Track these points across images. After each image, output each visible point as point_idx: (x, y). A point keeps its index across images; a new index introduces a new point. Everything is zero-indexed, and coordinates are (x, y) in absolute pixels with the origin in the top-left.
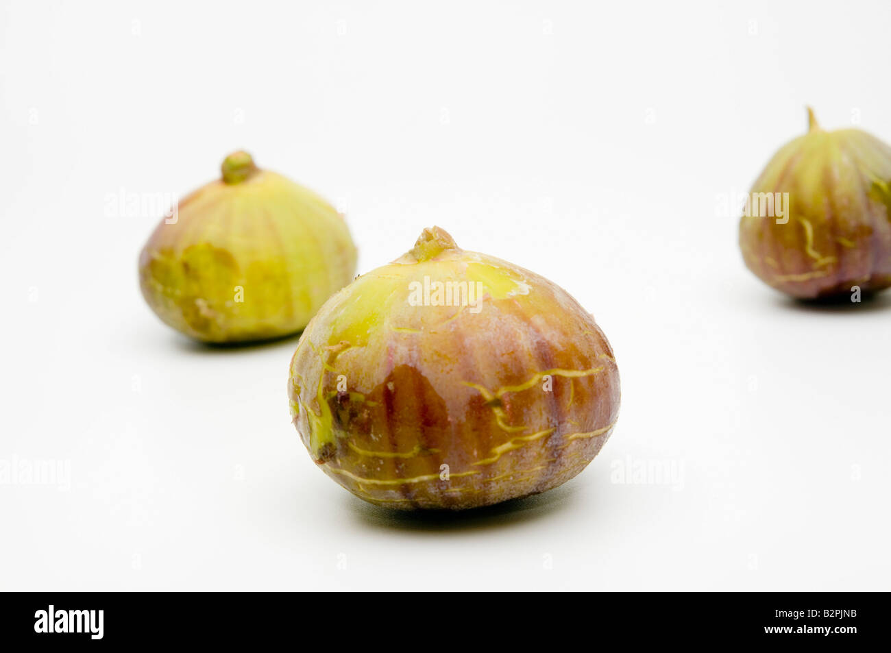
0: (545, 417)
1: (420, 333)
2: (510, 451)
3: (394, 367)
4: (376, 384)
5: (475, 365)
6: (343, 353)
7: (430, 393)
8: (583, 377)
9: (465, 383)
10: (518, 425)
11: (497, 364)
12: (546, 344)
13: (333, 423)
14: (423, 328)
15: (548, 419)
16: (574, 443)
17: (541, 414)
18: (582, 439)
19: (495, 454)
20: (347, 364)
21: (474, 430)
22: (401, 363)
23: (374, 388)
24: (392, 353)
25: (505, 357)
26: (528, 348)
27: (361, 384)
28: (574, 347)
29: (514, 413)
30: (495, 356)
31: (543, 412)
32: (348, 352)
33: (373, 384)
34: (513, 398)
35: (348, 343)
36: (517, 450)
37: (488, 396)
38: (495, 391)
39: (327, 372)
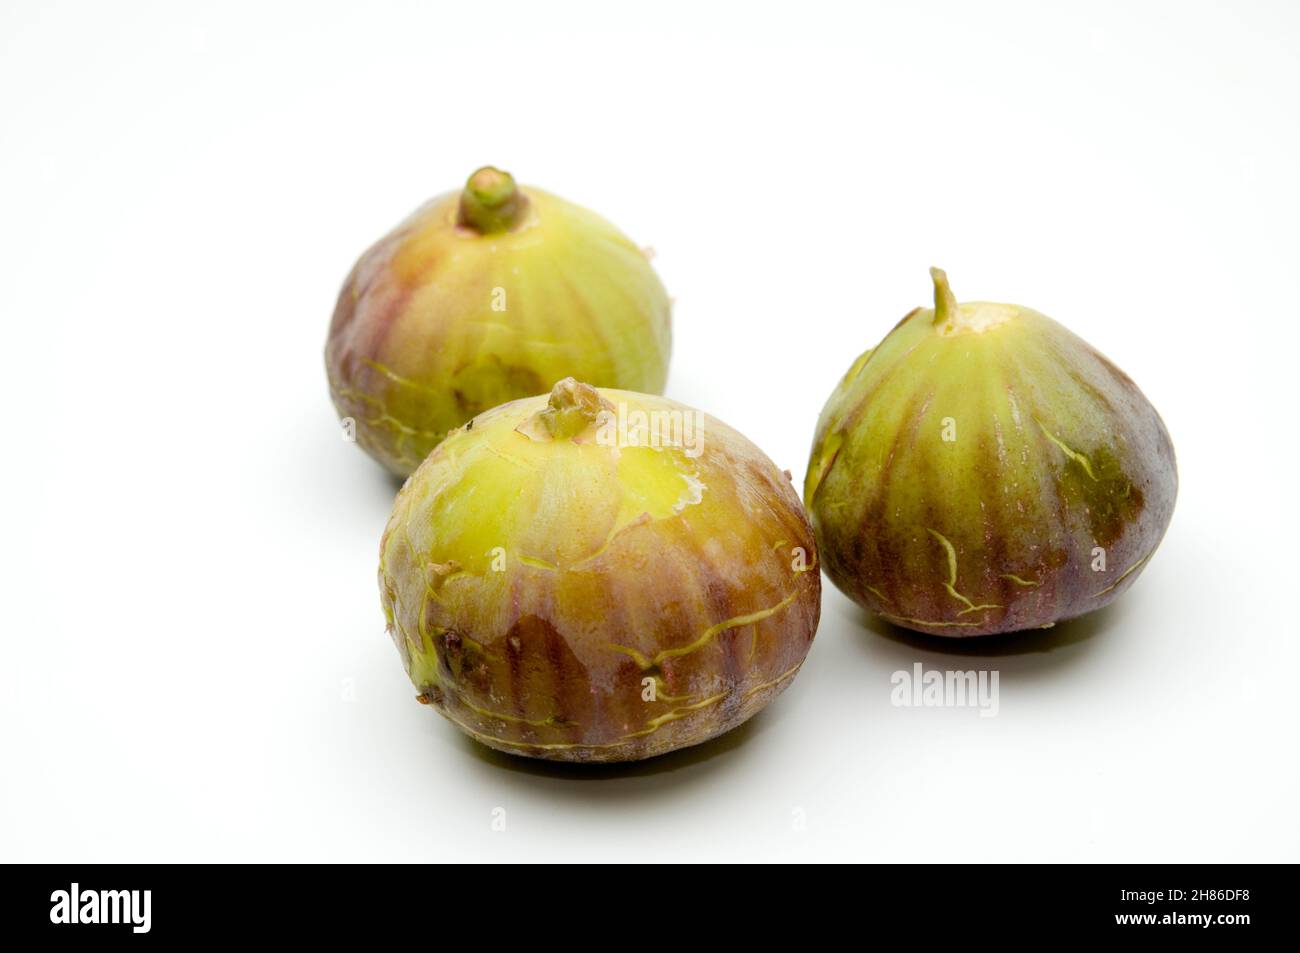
0: (717, 682)
1: (556, 570)
2: (670, 721)
3: (520, 615)
4: (497, 634)
5: (627, 624)
6: (453, 578)
7: (567, 656)
8: (770, 617)
9: (613, 647)
10: (681, 695)
11: (656, 622)
12: (723, 586)
13: (439, 666)
14: (558, 564)
15: (721, 682)
16: (754, 696)
17: (713, 678)
18: (766, 689)
19: (652, 727)
20: (458, 597)
21: (625, 703)
22: (530, 612)
23: (493, 638)
24: (517, 596)
25: (667, 612)
26: (698, 596)
27: (477, 629)
28: (759, 579)
29: (677, 682)
30: (654, 612)
31: (716, 676)
32: (459, 579)
33: (492, 635)
34: (675, 663)
35: (459, 564)
36: (682, 719)
37: (643, 663)
38: (652, 656)
39: (431, 601)
